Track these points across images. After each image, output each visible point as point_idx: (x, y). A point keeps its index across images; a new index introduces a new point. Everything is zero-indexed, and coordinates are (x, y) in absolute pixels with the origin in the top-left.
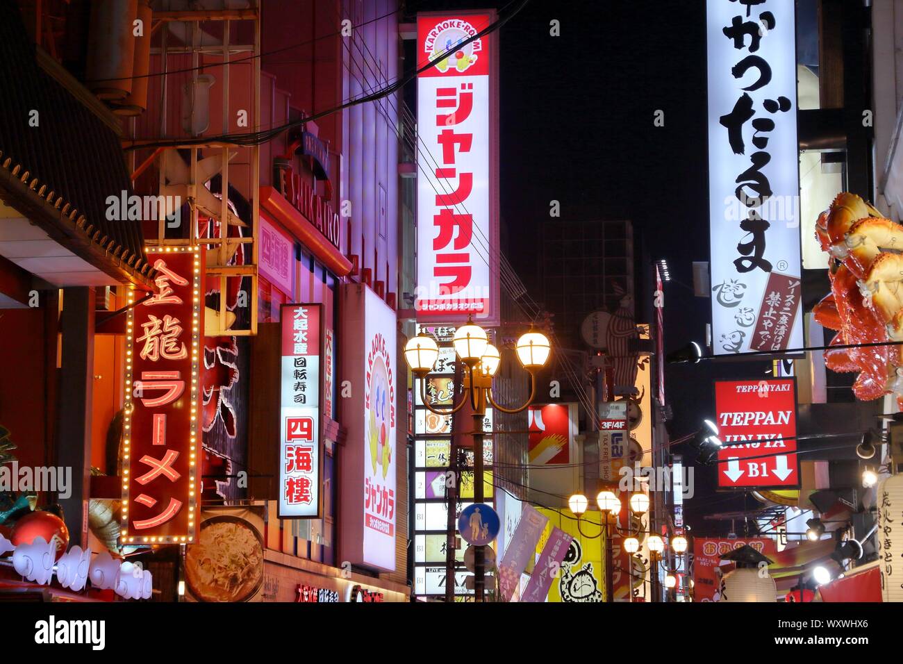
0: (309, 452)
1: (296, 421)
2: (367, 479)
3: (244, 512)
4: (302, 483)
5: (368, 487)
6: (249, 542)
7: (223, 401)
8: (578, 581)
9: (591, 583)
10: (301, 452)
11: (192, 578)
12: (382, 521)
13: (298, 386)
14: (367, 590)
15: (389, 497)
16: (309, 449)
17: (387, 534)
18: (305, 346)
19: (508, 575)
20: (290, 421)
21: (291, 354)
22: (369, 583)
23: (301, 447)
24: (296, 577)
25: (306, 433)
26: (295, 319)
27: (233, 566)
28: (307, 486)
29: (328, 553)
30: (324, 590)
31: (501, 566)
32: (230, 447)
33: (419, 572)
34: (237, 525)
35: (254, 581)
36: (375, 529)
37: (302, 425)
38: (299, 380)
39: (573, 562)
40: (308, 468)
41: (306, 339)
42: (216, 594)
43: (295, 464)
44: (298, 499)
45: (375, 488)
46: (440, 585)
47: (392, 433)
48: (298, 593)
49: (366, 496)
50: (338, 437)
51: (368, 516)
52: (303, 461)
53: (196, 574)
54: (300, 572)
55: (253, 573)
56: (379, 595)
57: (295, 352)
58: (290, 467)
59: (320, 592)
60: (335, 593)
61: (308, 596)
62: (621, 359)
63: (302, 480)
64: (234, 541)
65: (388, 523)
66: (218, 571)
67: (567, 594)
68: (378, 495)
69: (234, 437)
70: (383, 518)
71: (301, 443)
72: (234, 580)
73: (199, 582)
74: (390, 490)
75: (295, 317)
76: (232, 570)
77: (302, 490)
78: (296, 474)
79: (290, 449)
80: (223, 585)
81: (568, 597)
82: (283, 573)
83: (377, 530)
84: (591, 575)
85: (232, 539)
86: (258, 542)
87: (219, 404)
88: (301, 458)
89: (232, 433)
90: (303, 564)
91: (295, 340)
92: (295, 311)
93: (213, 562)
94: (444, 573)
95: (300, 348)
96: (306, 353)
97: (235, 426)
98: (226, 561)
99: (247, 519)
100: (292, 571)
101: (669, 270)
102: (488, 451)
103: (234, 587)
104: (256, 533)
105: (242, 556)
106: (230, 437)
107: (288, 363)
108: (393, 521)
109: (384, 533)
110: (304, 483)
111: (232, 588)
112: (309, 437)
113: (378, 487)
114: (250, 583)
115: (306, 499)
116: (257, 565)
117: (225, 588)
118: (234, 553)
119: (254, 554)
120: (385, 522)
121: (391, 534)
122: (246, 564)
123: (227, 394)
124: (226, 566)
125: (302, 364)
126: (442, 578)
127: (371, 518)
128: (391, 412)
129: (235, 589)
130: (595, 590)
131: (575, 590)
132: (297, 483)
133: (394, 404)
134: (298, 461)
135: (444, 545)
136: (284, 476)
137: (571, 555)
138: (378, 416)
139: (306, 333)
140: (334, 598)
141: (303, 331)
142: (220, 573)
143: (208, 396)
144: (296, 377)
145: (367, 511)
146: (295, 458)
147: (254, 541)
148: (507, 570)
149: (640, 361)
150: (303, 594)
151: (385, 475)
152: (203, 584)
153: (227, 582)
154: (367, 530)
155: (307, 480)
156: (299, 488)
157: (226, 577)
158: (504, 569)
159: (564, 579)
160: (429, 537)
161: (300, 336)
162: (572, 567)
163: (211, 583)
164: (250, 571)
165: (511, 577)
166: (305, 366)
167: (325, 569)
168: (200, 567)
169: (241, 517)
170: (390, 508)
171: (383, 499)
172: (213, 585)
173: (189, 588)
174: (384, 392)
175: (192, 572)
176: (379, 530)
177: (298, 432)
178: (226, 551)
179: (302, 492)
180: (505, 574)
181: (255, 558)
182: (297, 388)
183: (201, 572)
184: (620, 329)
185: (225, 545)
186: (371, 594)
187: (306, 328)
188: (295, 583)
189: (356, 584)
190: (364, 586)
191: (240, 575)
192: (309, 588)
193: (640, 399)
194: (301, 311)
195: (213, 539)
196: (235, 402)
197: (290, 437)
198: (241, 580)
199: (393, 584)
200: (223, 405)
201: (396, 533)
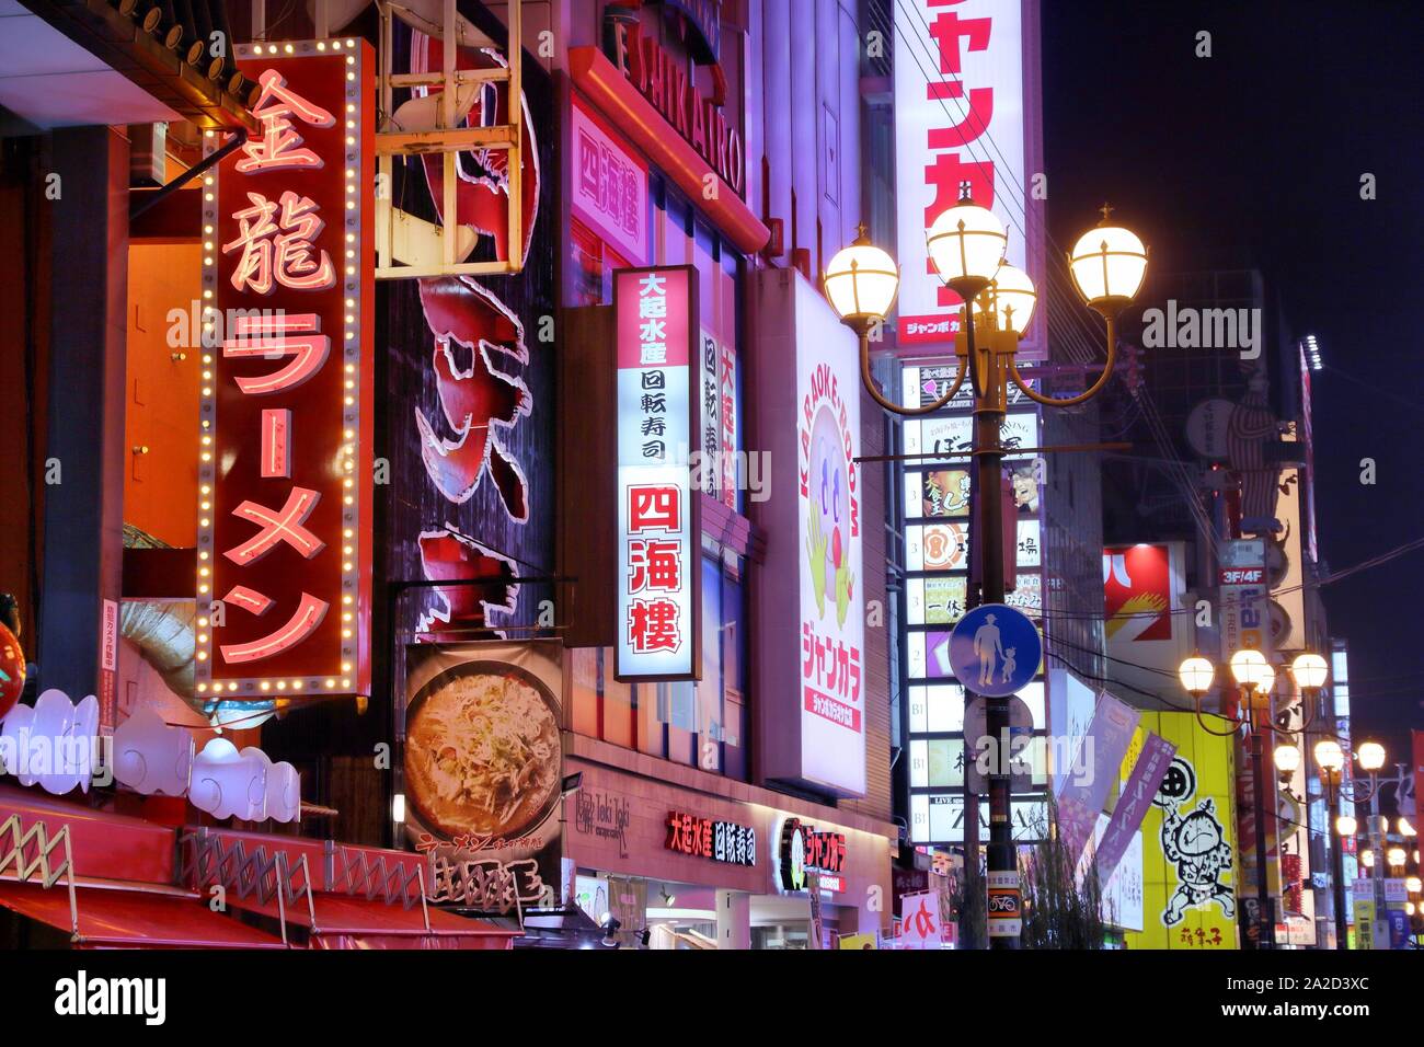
0: (673, 552)
1: (648, 492)
2: (806, 626)
3: (520, 653)
4: (661, 612)
5: (808, 638)
6: (532, 713)
7: (497, 448)
8: (1191, 829)
9: (1213, 831)
10: (657, 552)
11: (421, 787)
12: (838, 703)
13: (650, 425)
14: (812, 828)
15: (851, 661)
16: (674, 547)
17: (849, 727)
18: (662, 347)
19: (1076, 813)
20: (635, 493)
21: (635, 364)
22: (817, 816)
23: (658, 543)
24: (666, 798)
25: (666, 515)
26: (643, 297)
27: (501, 763)
28: (671, 617)
29: (734, 760)
30: (726, 825)
31: (1062, 797)
32: (515, 539)
33: (918, 803)
34: (507, 677)
35: (544, 793)
36: (824, 716)
37: (658, 501)
38: (651, 414)
39: (1183, 797)
40: (672, 582)
41: (663, 336)
42: (469, 819)
43: (647, 576)
44: (654, 643)
45: (823, 642)
46: (955, 826)
47: (854, 547)
48: (671, 829)
49: (805, 656)
50: (748, 546)
51: (810, 692)
52: (662, 569)
53: (426, 778)
54: (675, 790)
55: (540, 775)
56: (837, 836)
57: (643, 361)
58: (637, 582)
59: (718, 828)
60: (747, 830)
61: (692, 833)
62: (1251, 474)
63: (661, 605)
64: (501, 712)
65: (849, 708)
66: (471, 772)
67: (1174, 848)
68: (829, 655)
69: (523, 522)
70: (841, 698)
71: (659, 534)
72: (503, 790)
73: (432, 796)
74: (852, 649)
75: (642, 293)
76: (498, 770)
77: (661, 626)
78: (649, 595)
79: (637, 547)
80: (481, 801)
81: (1174, 853)
82: (638, 789)
83: (828, 718)
84: (1211, 818)
85: (498, 709)
86: (549, 714)
87: (487, 452)
88: (658, 563)
89: (519, 513)
90: (681, 775)
91: (642, 337)
92: (642, 281)
93: (461, 754)
94: (960, 806)
95: (653, 353)
96: (665, 361)
97: (525, 500)
98: (486, 752)
99: (528, 667)
100: (658, 788)
101: (1319, 352)
102: (1032, 594)
103: (503, 804)
104: (546, 695)
105: (520, 743)
106: (514, 520)
107: (629, 382)
108: (860, 705)
109: (843, 724)
110: (664, 611)
111: (499, 807)
112: (672, 522)
113: (829, 641)
114: (535, 797)
115: (669, 642)
116: (549, 759)
117: (486, 808)
118: (502, 735)
119: (542, 736)
120: (844, 706)
121: (856, 727)
122: (527, 759)
123: (503, 434)
124: (488, 762)
125: (656, 382)
126: (958, 813)
127: (815, 696)
128: (852, 509)
129: (506, 809)
130: (1220, 842)
131: (1187, 842)
132: (651, 612)
133: (857, 495)
134: (652, 569)
135: (960, 758)
136: (627, 600)
137: (1178, 786)
138: (825, 512)
139: (663, 324)
140: (747, 839)
141: (658, 321)
142: (474, 776)
143: (459, 432)
144: (647, 411)
145: (807, 682)
146: (646, 563)
147: (541, 712)
148: (1073, 804)
149: (1282, 481)
150: (680, 831)
151: (841, 622)
152: (441, 798)
153: (489, 795)
154: (807, 718)
155: (670, 607)
156: (656, 622)
157: (487, 785)
158: (1067, 802)
159: (1168, 825)
160: (935, 743)
161: (652, 330)
162: (1181, 806)
163: (458, 796)
164: (536, 772)
165: (1081, 817)
166: (662, 386)
167: (725, 786)
168: (434, 766)
169: (515, 662)
170: (852, 681)
171: (838, 664)
172: (461, 801)
173: (414, 806)
174: (837, 471)
175: (419, 776)
176: (832, 720)
177: (651, 513)
178: (486, 732)
179: (661, 629)
180: (1070, 811)
181: (545, 745)
182: (649, 429)
183: (438, 775)
184: (1249, 426)
185: (484, 721)
186: (821, 836)
187: (662, 313)
188: (665, 810)
189: (792, 815)
190: (805, 820)
191: (515, 780)
192: (694, 820)
193: (1283, 542)
194: (652, 281)
195: (459, 709)
196: (525, 452)
197: (636, 523)
198: (517, 790)
199: (864, 819)
200: (495, 456)
201: (866, 727)
